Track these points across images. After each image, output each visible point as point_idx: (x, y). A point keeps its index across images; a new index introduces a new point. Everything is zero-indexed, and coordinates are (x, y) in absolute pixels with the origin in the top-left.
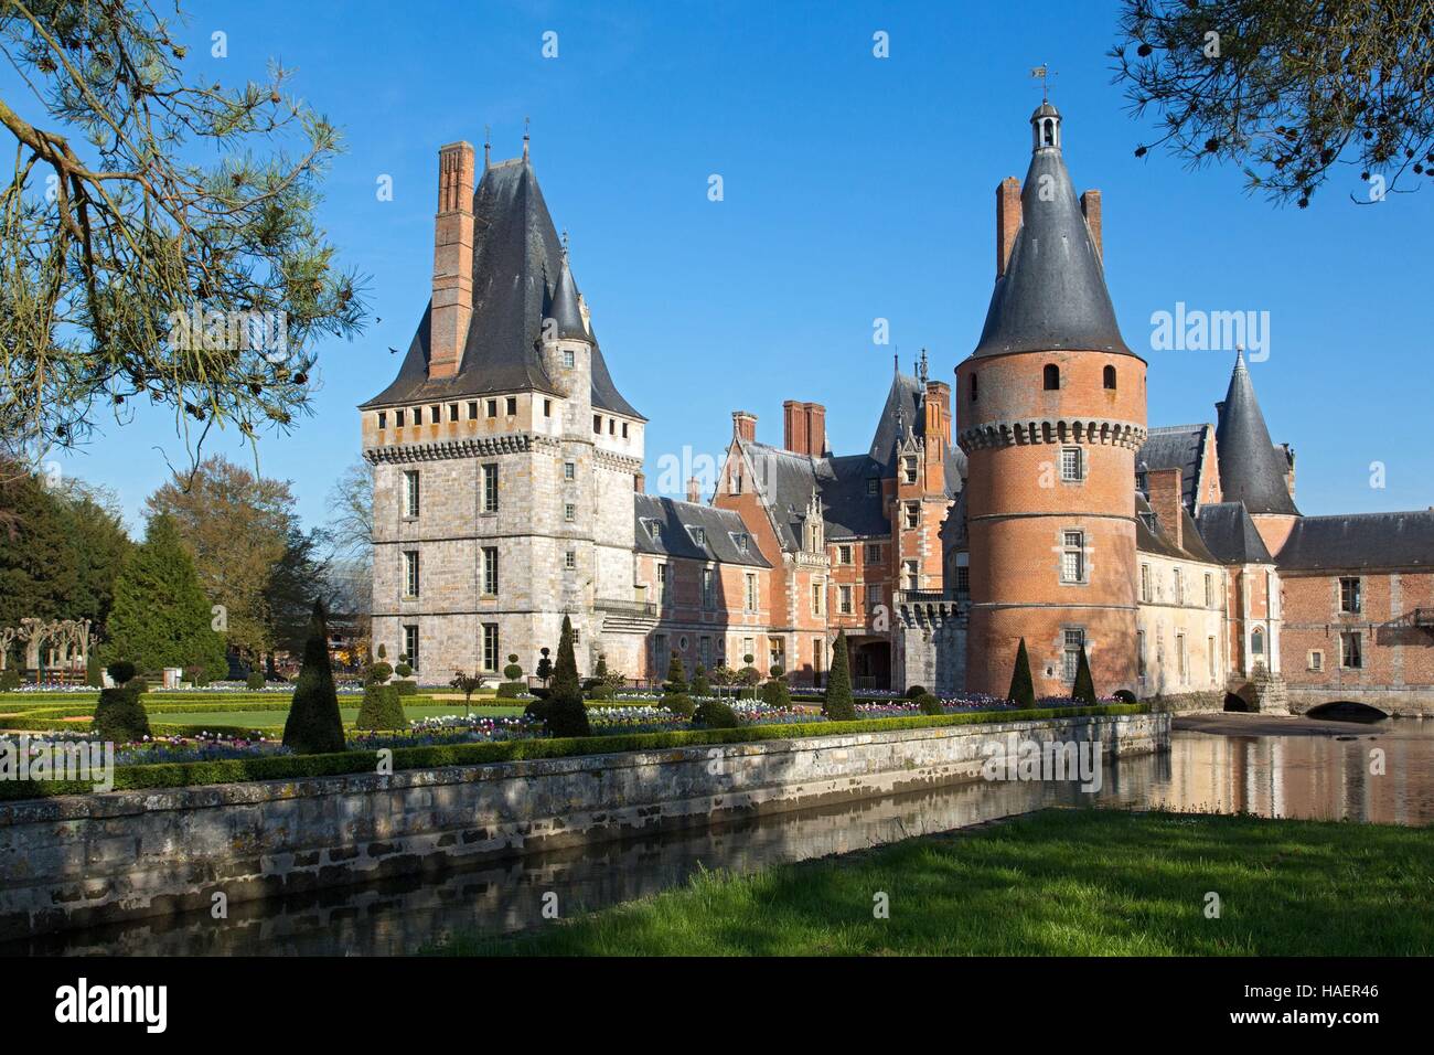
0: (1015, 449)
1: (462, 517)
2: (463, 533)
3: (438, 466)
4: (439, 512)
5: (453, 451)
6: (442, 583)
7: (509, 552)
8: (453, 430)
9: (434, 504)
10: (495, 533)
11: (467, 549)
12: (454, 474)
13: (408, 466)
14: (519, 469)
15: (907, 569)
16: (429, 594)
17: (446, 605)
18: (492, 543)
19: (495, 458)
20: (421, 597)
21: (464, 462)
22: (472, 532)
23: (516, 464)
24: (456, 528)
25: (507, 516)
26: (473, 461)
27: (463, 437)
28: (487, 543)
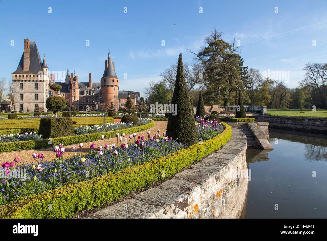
0: (109, 87)
1: (31, 90)
2: (31, 92)
3: (27, 83)
4: (27, 89)
5: (30, 81)
6: (28, 99)
7: (40, 95)
8: (30, 78)
9: (26, 88)
10: (37, 92)
11: (32, 94)
12: (30, 84)
13: (21, 82)
14: (42, 84)
15: (73, 97)
16: (25, 100)
17: (28, 102)
18: (37, 94)
19: (37, 83)
20: (24, 101)
21: (32, 83)
22: (33, 92)
23: (41, 84)
24: (30, 91)
25: (39, 90)
26: (33, 83)
27: (32, 79)
28: (36, 94)
